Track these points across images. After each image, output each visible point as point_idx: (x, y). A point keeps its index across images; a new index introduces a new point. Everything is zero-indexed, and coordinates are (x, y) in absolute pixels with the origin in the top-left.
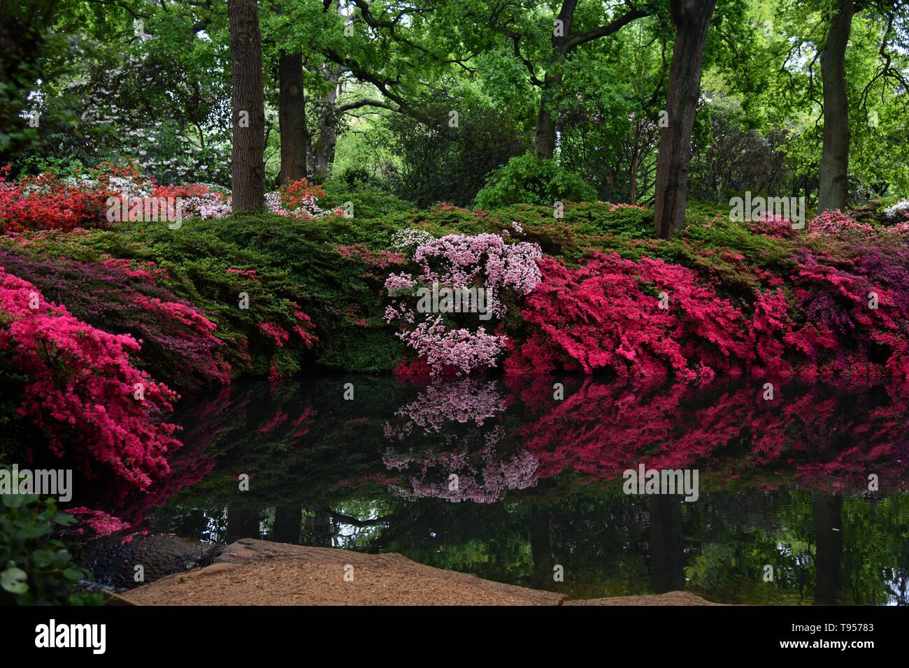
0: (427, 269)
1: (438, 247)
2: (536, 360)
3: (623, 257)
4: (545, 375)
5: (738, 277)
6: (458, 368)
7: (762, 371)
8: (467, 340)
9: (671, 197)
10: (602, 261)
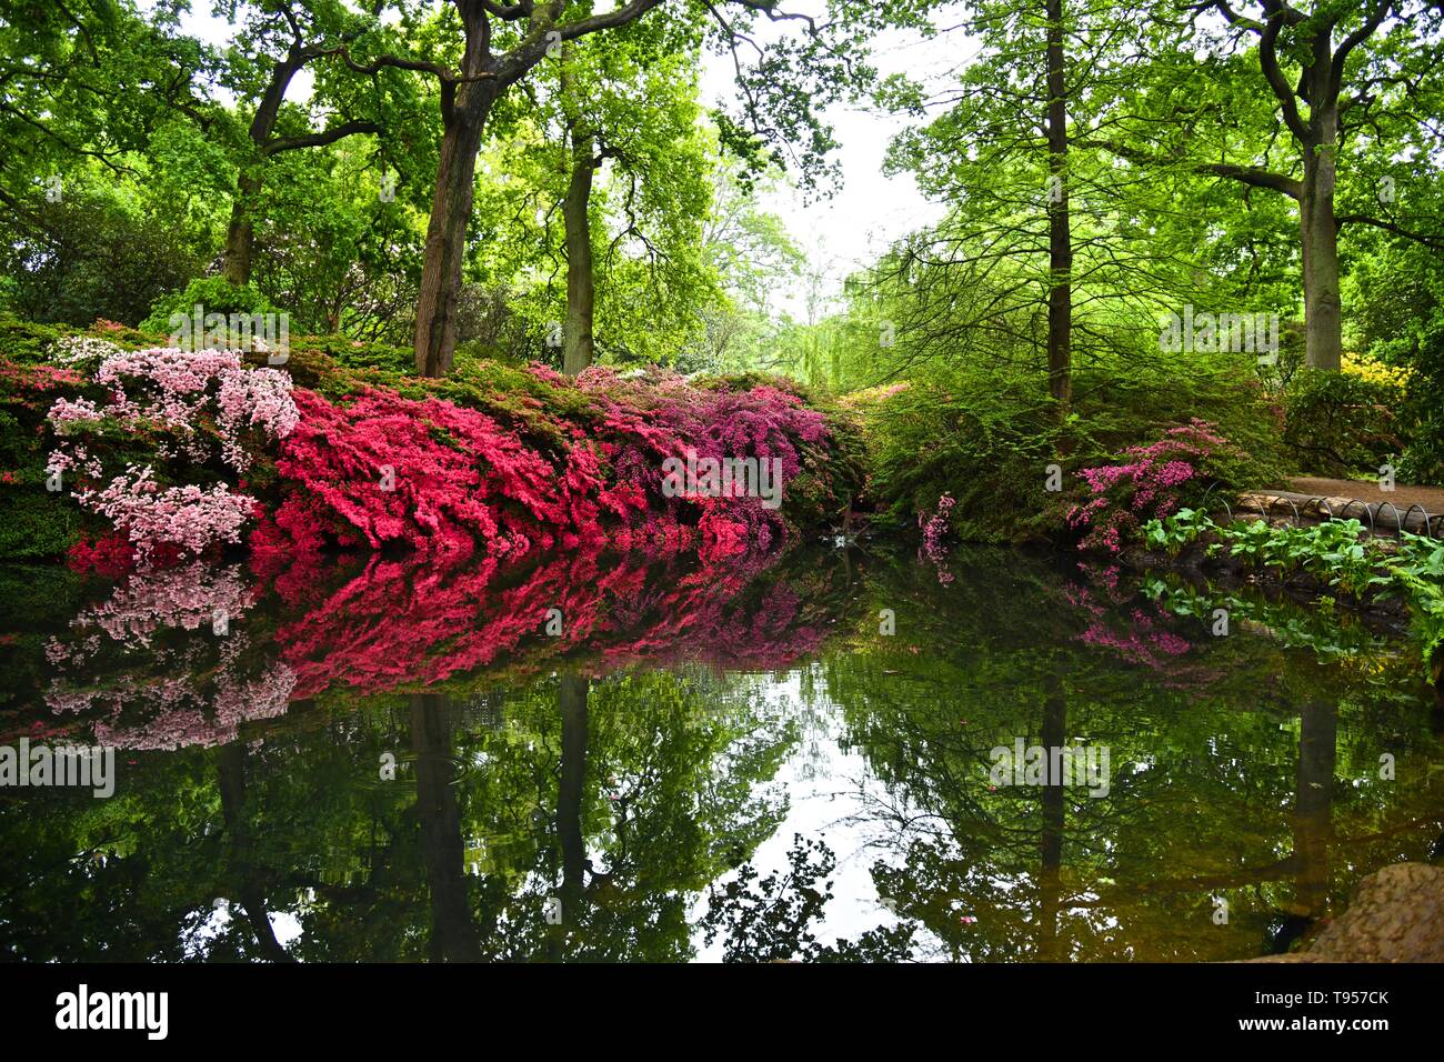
0: (121, 396)
1: (138, 364)
2: (297, 530)
3: (401, 396)
4: (311, 553)
5: (546, 426)
6: (180, 546)
7: (576, 539)
8: (197, 501)
9: (438, 332)
10: (376, 400)
